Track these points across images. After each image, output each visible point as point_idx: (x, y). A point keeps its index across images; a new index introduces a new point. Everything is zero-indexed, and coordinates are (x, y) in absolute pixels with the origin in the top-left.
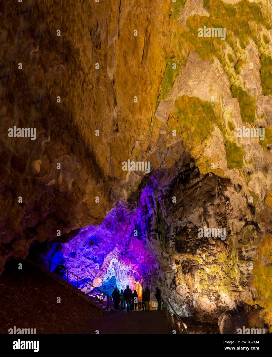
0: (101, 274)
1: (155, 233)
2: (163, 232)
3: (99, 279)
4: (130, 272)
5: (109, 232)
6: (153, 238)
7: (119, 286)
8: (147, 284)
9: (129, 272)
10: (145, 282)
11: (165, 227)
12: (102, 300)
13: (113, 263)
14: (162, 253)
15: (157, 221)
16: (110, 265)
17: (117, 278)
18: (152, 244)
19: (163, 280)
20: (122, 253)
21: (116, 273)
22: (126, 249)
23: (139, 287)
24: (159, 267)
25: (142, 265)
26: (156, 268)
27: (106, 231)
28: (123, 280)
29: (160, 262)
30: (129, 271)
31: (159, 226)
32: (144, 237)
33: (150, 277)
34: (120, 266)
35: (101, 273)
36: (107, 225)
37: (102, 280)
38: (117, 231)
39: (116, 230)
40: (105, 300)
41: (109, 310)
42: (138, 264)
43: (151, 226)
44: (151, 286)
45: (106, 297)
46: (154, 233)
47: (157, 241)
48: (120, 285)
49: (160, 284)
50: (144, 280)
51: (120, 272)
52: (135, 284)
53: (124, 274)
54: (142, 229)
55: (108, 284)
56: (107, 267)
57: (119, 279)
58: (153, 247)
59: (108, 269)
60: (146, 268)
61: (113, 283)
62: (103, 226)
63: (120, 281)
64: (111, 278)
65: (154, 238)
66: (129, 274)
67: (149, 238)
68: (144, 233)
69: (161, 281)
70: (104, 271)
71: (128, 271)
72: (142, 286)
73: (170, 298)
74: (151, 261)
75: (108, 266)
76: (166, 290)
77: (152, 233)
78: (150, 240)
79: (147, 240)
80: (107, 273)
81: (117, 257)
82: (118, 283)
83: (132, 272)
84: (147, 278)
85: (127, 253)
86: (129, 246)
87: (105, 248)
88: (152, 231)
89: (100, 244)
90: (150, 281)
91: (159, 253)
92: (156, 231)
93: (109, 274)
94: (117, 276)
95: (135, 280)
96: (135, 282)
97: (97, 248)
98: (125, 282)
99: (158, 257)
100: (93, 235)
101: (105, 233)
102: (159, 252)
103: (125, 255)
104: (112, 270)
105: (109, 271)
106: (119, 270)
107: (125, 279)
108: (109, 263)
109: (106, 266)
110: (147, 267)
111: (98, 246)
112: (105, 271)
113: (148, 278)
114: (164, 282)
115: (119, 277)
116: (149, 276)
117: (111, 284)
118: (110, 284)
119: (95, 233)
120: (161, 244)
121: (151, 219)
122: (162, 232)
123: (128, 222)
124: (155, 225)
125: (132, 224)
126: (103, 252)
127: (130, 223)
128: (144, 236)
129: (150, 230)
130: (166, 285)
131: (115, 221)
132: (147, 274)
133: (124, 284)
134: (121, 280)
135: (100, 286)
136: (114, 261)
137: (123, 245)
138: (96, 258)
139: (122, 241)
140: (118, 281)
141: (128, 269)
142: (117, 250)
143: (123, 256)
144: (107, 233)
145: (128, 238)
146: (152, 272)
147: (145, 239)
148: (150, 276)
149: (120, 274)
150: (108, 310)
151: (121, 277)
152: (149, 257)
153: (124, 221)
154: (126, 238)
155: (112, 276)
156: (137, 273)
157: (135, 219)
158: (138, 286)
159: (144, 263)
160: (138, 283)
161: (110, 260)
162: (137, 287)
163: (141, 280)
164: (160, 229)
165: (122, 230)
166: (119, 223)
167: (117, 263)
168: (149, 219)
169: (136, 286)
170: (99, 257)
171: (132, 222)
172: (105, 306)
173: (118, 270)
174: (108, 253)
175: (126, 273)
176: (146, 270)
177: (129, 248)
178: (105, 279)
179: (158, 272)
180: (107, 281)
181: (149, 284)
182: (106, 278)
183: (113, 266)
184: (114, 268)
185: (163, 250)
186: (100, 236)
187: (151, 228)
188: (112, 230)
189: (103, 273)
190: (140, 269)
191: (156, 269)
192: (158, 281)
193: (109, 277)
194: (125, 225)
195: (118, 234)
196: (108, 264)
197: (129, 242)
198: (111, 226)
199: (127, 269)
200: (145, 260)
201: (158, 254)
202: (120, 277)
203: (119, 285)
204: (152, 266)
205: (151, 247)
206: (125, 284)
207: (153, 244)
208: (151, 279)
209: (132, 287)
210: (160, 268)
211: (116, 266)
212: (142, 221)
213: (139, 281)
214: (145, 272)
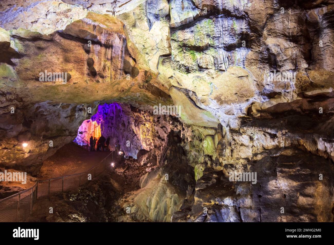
8: (109, 127)
10: (106, 123)
19: (126, 124)
33: (112, 119)
44: (113, 129)
49: (123, 128)
50: (104, 120)
52: (88, 122)
69: (124, 125)
72: (101, 127)
73: (133, 145)
76: (129, 136)
90: (112, 124)
110: (109, 105)
113: (110, 120)
114: (127, 127)
116: (111, 117)
130: (129, 130)
132: (109, 115)
146: (115, 114)
148: (113, 117)
158: (95, 126)
160: (94, 122)
163: (100, 120)
169: (91, 126)
176: (108, 108)
179: (122, 115)
181: (111, 128)
191: (120, 111)
204: (114, 105)
208: (114, 122)
213: (97, 121)
214: (105, 111)
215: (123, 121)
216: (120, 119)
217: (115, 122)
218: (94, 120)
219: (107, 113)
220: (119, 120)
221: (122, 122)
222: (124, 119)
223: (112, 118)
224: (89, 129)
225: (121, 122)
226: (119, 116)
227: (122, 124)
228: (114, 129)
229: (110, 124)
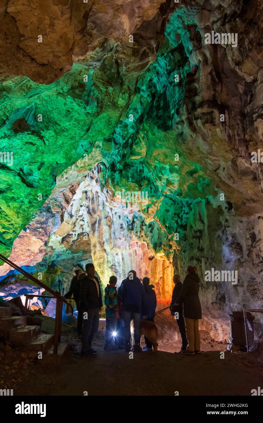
0: (42, 223)
1: (209, 110)
2: (235, 102)
3: (34, 239)
4: (138, 223)
5: (76, 107)
6: (204, 124)
7: (100, 265)
8: (192, 259)
9: (133, 222)
10: (184, 251)
11: (237, 88)
12: (38, 312)
13: (86, 192)
14: (234, 162)
15: (213, 80)
16: (75, 197)
17: (94, 240)
18: (200, 141)
20: (113, 167)
21: (93, 225)
22: (124, 156)
23: (164, 269)
24: (229, 203)
25: (175, 201)
26: (219, 207)
27: (68, 103)
28: (115, 246)
29: (229, 186)
30: (135, 217)
31: (219, 89)
32: (178, 124)
33: (199, 238)
34: (107, 204)
35: (43, 220)
36: (73, 88)
37: (46, 244)
38: (101, 107)
39: (98, 103)
40: (51, 311)
41: (62, 349)
42: (162, 198)
43: (196, 94)
45: (53, 303)
46: (205, 109)
47: (218, 130)
48: (103, 263)
50: (179, 245)
51: (104, 221)
52: (151, 259)
53: (116, 226)
54: (171, 104)
55: (63, 257)
56: (64, 204)
57: (102, 244)
58: (204, 147)
59: (69, 208)
60: (186, 209)
61: (80, 254)
62: (62, 89)
63: (105, 250)
64: (75, 238)
65: (207, 122)
66: (132, 229)
67: (191, 124)
68: (178, 112)
69: (236, 246)
70: (53, 216)
71: (130, 218)
72: (175, 264)
74: (200, 189)
75: (68, 202)
77: (199, 111)
78: (194, 129)
79: (187, 130)
80: (62, 220)
81: (96, 174)
82: (98, 254)
83: (143, 222)
84: (191, 241)
85: (127, 166)
86: (134, 147)
87: (61, 147)
88: (201, 105)
89: (48, 134)
90: (201, 250)
91: (226, 162)
92: (213, 102)
93: (70, 227)
94: (96, 234)
95: (151, 246)
96: (152, 253)
97: (39, 142)
98: (119, 251)
99: (222, 174)
100: (29, 104)
101: (65, 108)
102: (226, 160)
103: (121, 171)
104: (80, 214)
105: (71, 216)
106: (103, 216)
107: (119, 242)
108: (73, 192)
109: (61, 199)
110: (189, 205)
111: (41, 138)
112: (58, 216)
113: (195, 241)
115: (100, 236)
116: (196, 232)
117: (73, 258)
118: (71, 256)
119: (34, 101)
120: (229, 136)
121: (196, 76)
122: (230, 103)
123: (132, 88)
124: (208, 88)
125: (142, 93)
126: (54, 157)
127: (137, 90)
128: (178, 119)
129: (194, 103)
131: (97, 83)
132: (191, 227)
133: (116, 257)
134: (107, 247)
135: (35, 263)
136: (88, 189)
137: (116, 144)
138: (31, 170)
139: (114, 132)
140: (98, 248)
141: (131, 212)
142: (99, 158)
143: (117, 175)
144: (72, 109)
145: (133, 127)
146: (206, 221)
147: (179, 126)
148: (200, 231)
149: (105, 228)
150: (56, 351)
151: (108, 236)
152: (195, 175)
153: (122, 84)
154: (126, 126)
155: (80, 231)
156: (158, 225)
157: (151, 80)
158: (163, 265)
159: (180, 194)
160: (160, 255)
161: (75, 184)
162: (159, 268)
163: (171, 247)
164: (223, 97)
165: (115, 105)
166: (107, 88)
167: (97, 192)
168: (191, 77)
169: (156, 266)
170: (42, 170)
171: (144, 88)
172: (48, 336)
173: (98, 213)
174: (71, 161)
175: (125, 226)
176: (187, 213)
177: (132, 153)
178: (55, 240)
180: (60, 248)
181: (199, 260)
182: (60, 238)
183: (85, 203)
184: (88, 207)
185: (238, 150)
186: (51, 112)
187: (198, 99)
188: (87, 103)
189: (51, 220)
190: (167, 211)
191: (219, 210)
192: (226, 250)
193: (69, 235)
194: (124, 93)
195: (105, 114)
196: (70, 195)
197: (134, 137)
198: (85, 93)
199: (126, 213)
200: (181, 185)
201: (223, 164)
202: (106, 236)
203: (101, 260)
204: (204, 201)
205: (198, 148)
206: (120, 257)
207: (204, 139)
208: (205, 243)
209: (143, 270)
210: (230, 205)
211: (93, 202)
212: (171, 83)
213: (164, 250)
214: (181, 220)
215: (234, 236)
216: (223, 232)
217: (208, 243)
218: (160, 251)
219: (186, 225)
220: (219, 236)
221: (230, 238)
222: (237, 231)
223: (198, 234)
224: (154, 272)
225: (227, 239)
226: (219, 224)
227: (230, 245)
228: (206, 263)
229: (196, 251)
